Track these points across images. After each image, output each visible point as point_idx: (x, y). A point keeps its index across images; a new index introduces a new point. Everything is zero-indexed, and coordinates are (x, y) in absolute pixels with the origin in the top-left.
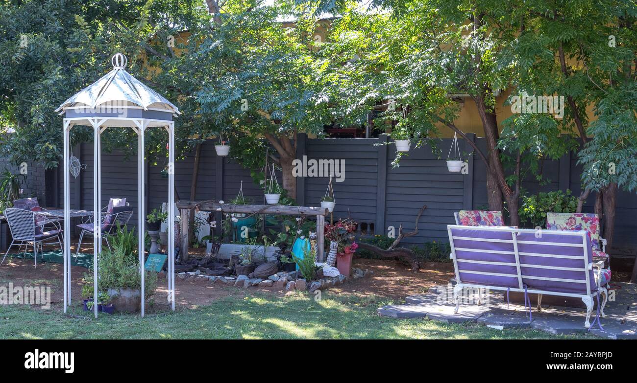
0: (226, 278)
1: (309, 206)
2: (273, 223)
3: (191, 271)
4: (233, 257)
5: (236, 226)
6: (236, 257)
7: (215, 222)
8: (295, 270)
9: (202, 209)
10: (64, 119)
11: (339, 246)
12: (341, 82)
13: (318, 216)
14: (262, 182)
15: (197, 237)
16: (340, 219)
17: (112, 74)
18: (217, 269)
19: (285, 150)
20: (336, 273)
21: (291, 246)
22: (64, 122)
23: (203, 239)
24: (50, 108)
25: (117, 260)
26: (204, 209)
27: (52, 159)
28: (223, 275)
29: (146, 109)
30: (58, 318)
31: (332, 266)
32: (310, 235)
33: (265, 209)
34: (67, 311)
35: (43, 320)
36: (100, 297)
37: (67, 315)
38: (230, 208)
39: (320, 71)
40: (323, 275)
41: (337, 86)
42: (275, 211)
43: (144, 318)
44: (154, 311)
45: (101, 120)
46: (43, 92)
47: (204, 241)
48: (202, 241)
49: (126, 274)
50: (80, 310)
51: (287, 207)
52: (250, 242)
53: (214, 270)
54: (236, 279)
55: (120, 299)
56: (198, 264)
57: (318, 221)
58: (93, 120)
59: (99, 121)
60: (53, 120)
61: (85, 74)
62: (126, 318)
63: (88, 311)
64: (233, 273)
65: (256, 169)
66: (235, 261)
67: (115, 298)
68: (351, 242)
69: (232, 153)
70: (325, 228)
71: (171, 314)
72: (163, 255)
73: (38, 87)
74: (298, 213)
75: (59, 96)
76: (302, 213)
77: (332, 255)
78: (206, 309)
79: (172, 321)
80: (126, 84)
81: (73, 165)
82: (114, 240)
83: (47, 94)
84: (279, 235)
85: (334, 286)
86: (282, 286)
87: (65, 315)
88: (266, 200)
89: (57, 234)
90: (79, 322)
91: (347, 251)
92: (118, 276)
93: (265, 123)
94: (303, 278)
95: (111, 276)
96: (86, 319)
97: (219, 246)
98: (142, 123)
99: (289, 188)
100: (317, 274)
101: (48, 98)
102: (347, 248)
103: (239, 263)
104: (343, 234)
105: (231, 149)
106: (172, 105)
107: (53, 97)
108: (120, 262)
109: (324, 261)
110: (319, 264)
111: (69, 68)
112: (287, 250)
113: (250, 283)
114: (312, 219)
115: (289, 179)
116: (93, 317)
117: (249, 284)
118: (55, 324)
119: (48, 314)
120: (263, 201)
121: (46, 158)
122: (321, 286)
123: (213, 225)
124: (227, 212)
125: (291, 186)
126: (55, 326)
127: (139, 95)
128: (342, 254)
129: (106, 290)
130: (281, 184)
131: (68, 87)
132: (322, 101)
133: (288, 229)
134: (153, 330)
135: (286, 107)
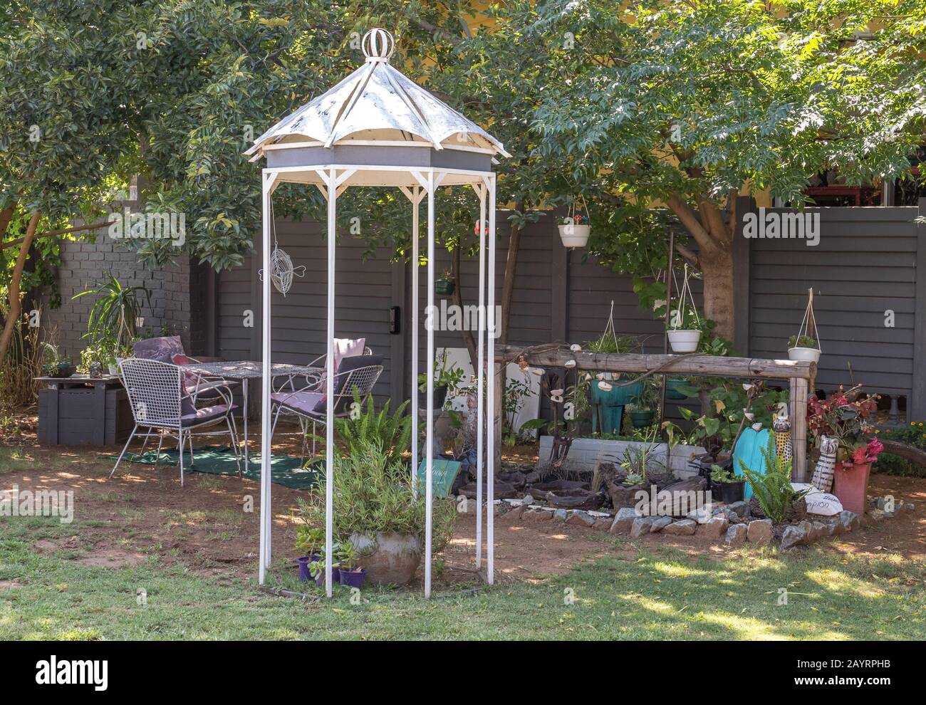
0: (591, 513)
1: (773, 358)
2: (685, 393)
3: (513, 496)
4: (603, 467)
5: (600, 400)
6: (607, 468)
7: (561, 391)
8: (741, 498)
9: (532, 362)
10: (265, 171)
11: (840, 447)
12: (847, 82)
13: (792, 380)
14: (658, 304)
15: (510, 422)
16: (841, 387)
17: (362, 73)
18: (568, 494)
19: (709, 234)
20: (833, 506)
21: (730, 445)
22: (264, 177)
23: (525, 426)
24: (226, 144)
25: (370, 473)
26: (538, 363)
27: (231, 250)
28: (584, 507)
29: (439, 147)
30: (247, 595)
31: (826, 492)
32: (775, 422)
33: (672, 363)
34: (266, 581)
35: (217, 599)
36: (336, 552)
37: (267, 590)
38: (595, 361)
39: (800, 59)
40: (806, 510)
41: (840, 91)
42: (694, 367)
43: (431, 598)
44: (448, 585)
45: (344, 170)
46: (210, 113)
47: (526, 431)
48: (521, 431)
49: (390, 503)
50: (293, 580)
51: (720, 359)
52: (644, 435)
53: (562, 495)
54: (613, 516)
55: (377, 556)
56: (526, 482)
57: (793, 391)
58: (327, 172)
59: (339, 173)
60: (231, 169)
61: (295, 74)
62: (393, 599)
63: (310, 582)
64: (605, 504)
65: (646, 276)
66: (607, 476)
67: (365, 555)
68: (867, 438)
69: (593, 240)
70: (809, 405)
71: (487, 591)
72: (451, 462)
73: (198, 101)
74: (746, 373)
75: (243, 119)
76: (756, 372)
77: (824, 467)
78: (559, 581)
79: (493, 609)
80: (395, 94)
81: (278, 267)
82: (346, 427)
83: (219, 116)
84: (701, 421)
85: (833, 535)
86: (716, 534)
87: (262, 590)
88: (668, 343)
89: (224, 414)
90: (292, 604)
91: (859, 458)
92: (372, 506)
93: (671, 176)
94: (762, 517)
95: (358, 507)
96: (308, 600)
97: (569, 444)
98: (430, 176)
99: (719, 318)
100: (793, 509)
101: (220, 122)
102: (858, 449)
103: (620, 482)
104: (849, 421)
105: (592, 231)
106: (490, 137)
107: (232, 122)
108: (377, 477)
109: (808, 479)
110: (796, 487)
111: (261, 62)
112: (723, 453)
113: (645, 526)
114: (779, 386)
115: (717, 298)
116: (323, 596)
117: (642, 528)
118: (246, 609)
119: (226, 586)
120: (664, 347)
121: (218, 247)
122: (806, 535)
123: (557, 398)
124: (588, 371)
125: (722, 312)
126: (245, 612)
127: (423, 117)
128: (848, 465)
129: (347, 537)
130: (700, 309)
131: (262, 101)
132: (808, 125)
133: (720, 406)
134: (456, 626)
135: (729, 139)
